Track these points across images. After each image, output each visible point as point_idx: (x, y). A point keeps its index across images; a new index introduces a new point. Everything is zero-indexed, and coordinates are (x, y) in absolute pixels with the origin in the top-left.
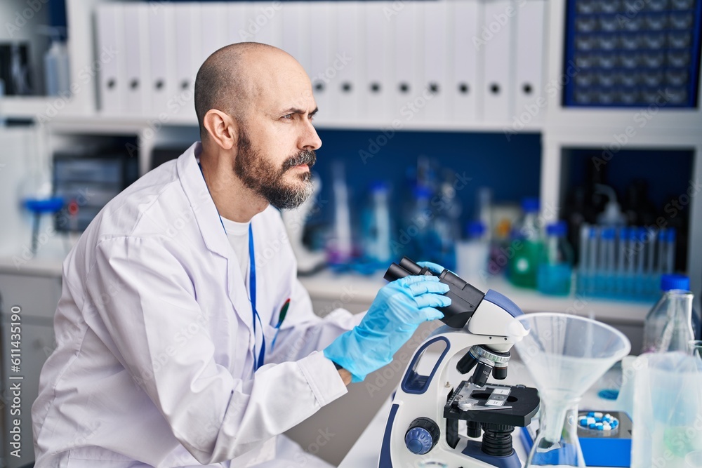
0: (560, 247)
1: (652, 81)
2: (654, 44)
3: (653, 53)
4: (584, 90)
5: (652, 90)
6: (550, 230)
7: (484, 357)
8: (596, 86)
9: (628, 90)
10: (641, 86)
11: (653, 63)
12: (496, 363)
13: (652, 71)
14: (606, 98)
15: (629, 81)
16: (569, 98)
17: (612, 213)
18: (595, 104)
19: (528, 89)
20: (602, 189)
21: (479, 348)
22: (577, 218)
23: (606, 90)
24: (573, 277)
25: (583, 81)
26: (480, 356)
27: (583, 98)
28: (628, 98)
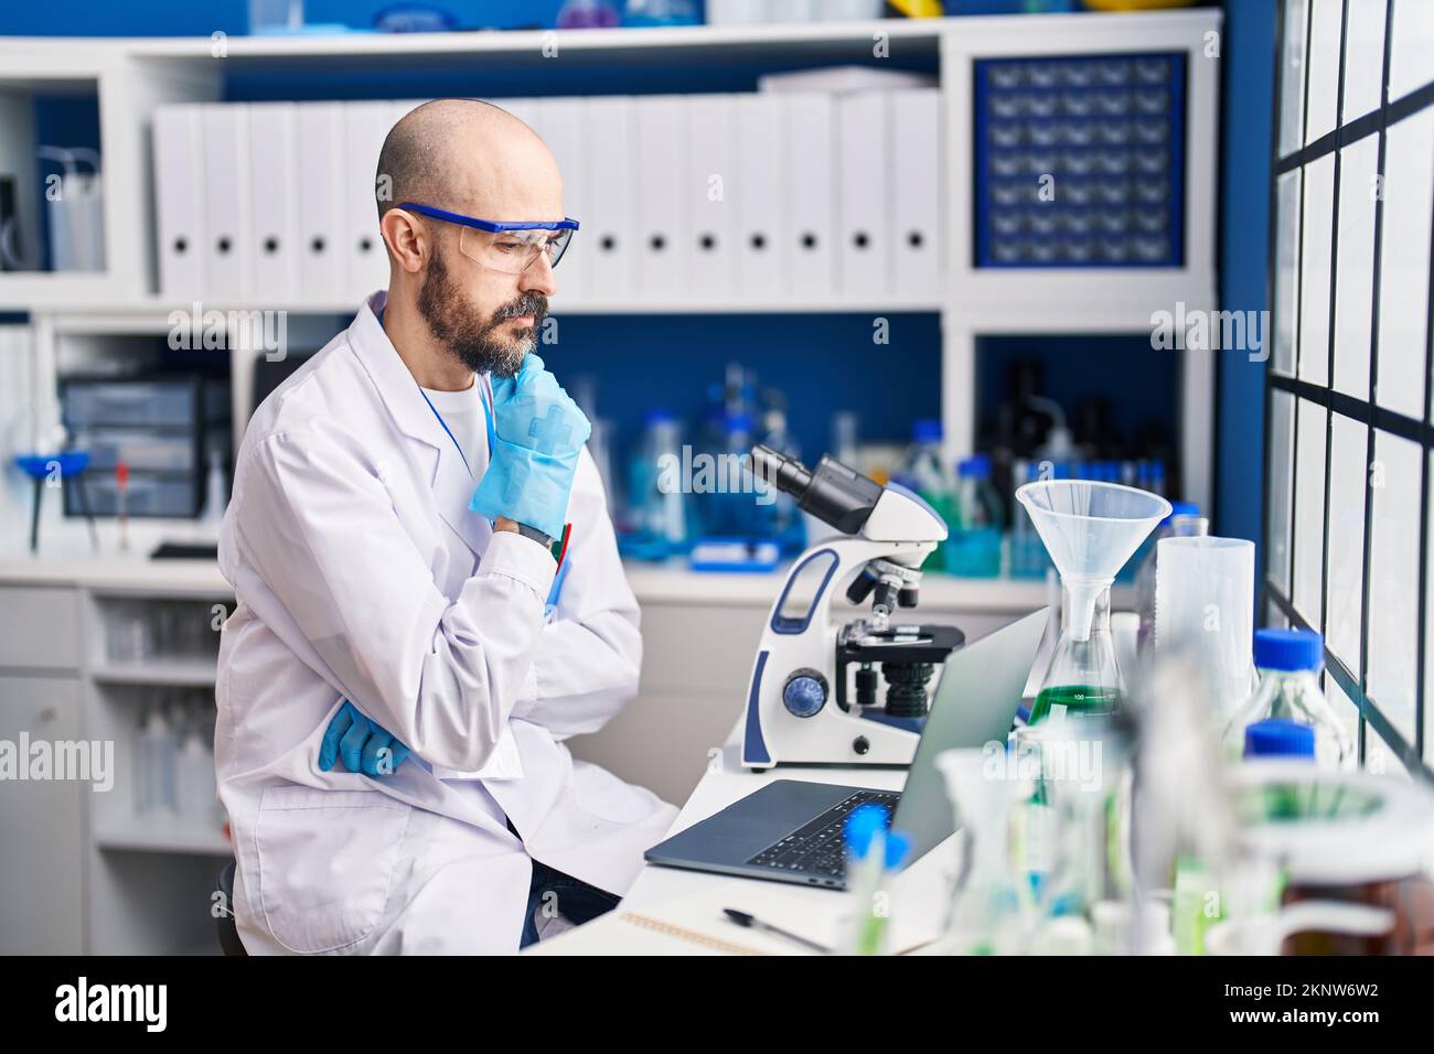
0: (980, 495)
1: (1115, 224)
2: (1115, 165)
3: (1113, 179)
4: (1008, 239)
5: (1115, 238)
6: (963, 469)
7: (888, 573)
8: (1026, 233)
9: (1078, 239)
10: (1097, 234)
11: (1115, 195)
12: (905, 582)
13: (1114, 209)
14: (1043, 253)
15: (1079, 225)
16: (983, 255)
17: (1060, 443)
18: (1026, 262)
19: (916, 240)
20: (1043, 404)
21: (880, 562)
22: (1003, 454)
23: (1043, 239)
24: (1005, 546)
25: (1006, 225)
26: (881, 573)
27: (1007, 253)
28: (1079, 253)
